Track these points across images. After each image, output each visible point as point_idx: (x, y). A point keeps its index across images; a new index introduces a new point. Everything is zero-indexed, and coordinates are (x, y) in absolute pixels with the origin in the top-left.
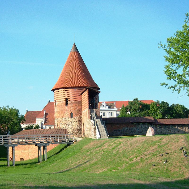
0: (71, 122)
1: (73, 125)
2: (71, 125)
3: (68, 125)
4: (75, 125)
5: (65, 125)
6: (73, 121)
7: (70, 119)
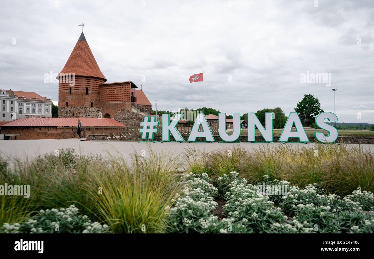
0: (92, 112)
1: (93, 115)
2: (91, 114)
3: (88, 115)
4: (95, 115)
5: (85, 114)
6: (93, 111)
7: (90, 109)
